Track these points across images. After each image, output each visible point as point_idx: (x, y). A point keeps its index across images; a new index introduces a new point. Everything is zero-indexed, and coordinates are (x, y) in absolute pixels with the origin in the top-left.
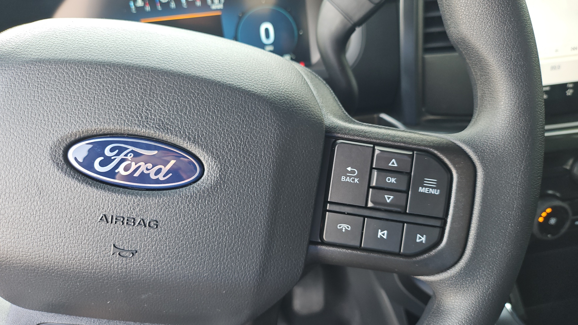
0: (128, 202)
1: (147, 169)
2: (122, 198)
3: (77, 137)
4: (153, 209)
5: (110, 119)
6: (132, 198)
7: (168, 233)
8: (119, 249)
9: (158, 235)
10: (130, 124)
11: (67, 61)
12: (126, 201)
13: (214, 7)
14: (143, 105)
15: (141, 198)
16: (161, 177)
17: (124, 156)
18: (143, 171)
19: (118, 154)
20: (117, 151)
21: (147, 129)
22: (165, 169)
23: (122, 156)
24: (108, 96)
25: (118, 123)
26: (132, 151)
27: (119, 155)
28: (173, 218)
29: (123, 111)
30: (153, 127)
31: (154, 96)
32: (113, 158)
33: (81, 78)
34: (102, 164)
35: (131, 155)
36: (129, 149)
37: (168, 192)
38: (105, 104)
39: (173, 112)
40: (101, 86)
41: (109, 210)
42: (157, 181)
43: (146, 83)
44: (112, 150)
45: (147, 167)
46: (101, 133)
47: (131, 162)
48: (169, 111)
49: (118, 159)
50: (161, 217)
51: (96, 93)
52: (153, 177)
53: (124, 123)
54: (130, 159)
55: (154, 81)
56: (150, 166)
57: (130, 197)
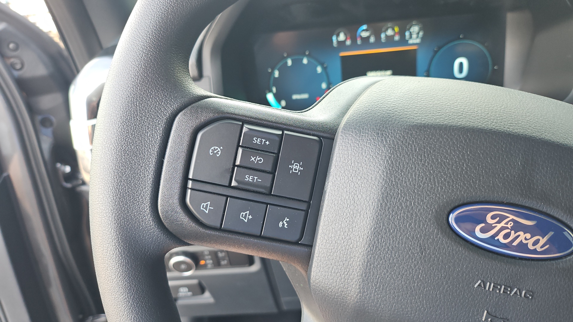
0: (506, 270)
1: (526, 239)
2: (502, 266)
3: (461, 202)
4: (530, 280)
5: (494, 187)
6: (511, 267)
7: (541, 304)
8: (492, 315)
9: (531, 306)
10: (514, 194)
11: (450, 127)
12: (505, 269)
13: (411, 42)
14: (526, 174)
15: (520, 268)
16: (538, 248)
17: (505, 224)
18: (522, 240)
19: (498, 222)
20: (498, 218)
21: (530, 199)
22: (543, 241)
23: (502, 224)
24: (492, 164)
25: (502, 191)
26: (512, 220)
27: (500, 223)
28: (548, 291)
29: (507, 180)
30: (536, 198)
31: (536, 165)
32: (493, 225)
33: (465, 144)
34: (483, 231)
35: (511, 224)
36: (510, 217)
37: (545, 264)
38: (489, 172)
39: (555, 183)
40: (485, 154)
41: (487, 277)
42: (535, 252)
43: (528, 152)
44: (493, 218)
45: (526, 237)
46: (483, 200)
47: (511, 231)
48: (551, 182)
49: (499, 226)
50: (537, 288)
51: (480, 160)
52: (531, 247)
53: (508, 192)
54: (510, 228)
55: (535, 150)
56: (528, 236)
57: (509, 266)
